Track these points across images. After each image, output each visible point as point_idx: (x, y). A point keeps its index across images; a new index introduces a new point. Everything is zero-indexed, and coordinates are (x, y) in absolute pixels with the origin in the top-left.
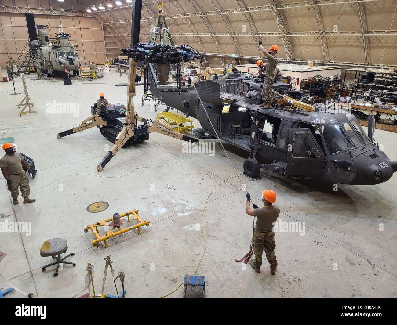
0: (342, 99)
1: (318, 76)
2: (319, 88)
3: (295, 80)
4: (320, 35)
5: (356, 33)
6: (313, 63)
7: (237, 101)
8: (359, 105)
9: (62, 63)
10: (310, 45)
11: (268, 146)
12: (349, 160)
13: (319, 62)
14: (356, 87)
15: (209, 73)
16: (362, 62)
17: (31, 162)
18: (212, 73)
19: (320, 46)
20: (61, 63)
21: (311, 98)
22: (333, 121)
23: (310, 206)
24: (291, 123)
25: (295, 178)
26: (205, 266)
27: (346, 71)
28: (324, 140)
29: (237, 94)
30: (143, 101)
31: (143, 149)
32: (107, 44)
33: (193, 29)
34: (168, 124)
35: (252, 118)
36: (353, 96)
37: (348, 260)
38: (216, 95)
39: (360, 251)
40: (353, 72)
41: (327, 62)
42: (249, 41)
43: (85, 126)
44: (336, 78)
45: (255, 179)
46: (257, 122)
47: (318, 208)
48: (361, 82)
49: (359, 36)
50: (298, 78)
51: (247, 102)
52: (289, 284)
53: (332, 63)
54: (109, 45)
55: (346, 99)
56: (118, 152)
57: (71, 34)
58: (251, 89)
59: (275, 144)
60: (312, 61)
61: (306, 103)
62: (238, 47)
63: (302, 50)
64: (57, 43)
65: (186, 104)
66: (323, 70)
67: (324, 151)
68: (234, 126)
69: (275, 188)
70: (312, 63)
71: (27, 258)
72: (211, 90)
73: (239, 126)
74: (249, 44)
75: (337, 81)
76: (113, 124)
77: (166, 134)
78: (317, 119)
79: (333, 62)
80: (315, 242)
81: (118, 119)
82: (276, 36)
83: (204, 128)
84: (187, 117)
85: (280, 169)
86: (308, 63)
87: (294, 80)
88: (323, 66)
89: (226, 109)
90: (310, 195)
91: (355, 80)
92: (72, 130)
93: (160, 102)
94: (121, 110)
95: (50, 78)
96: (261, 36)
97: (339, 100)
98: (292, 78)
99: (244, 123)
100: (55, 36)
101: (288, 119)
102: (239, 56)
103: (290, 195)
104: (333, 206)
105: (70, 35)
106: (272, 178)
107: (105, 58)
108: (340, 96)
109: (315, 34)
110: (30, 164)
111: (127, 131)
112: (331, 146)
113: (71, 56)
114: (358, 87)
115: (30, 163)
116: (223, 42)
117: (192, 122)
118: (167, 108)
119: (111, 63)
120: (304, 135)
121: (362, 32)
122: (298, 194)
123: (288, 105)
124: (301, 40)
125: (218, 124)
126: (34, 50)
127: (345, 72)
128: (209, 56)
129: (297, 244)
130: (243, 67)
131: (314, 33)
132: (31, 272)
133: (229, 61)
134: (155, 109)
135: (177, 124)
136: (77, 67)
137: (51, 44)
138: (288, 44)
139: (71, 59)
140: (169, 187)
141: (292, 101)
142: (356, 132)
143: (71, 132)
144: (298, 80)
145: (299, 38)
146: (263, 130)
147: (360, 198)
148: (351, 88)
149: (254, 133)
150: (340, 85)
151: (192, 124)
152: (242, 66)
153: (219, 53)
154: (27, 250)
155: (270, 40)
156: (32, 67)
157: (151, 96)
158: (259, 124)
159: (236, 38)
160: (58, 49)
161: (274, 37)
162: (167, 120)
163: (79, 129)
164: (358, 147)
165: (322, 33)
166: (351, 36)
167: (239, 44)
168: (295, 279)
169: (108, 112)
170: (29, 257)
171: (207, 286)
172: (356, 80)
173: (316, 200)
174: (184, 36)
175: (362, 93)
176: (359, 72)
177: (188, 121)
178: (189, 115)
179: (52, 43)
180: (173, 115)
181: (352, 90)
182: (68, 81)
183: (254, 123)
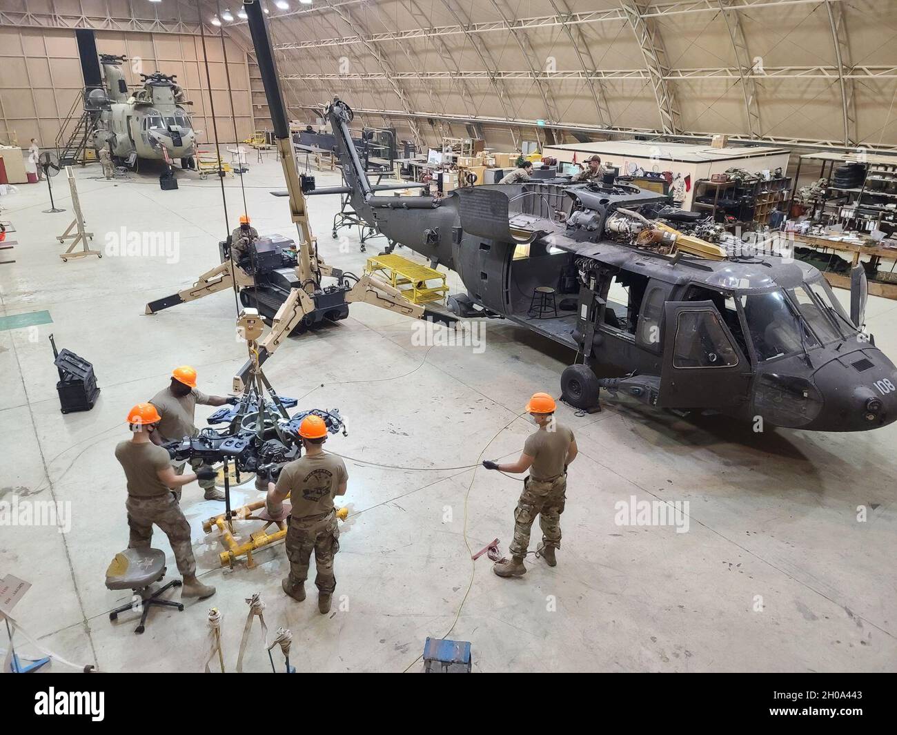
0: (790, 224)
1: (735, 170)
2: (736, 199)
3: (682, 179)
4: (740, 77)
5: (824, 71)
6: (724, 141)
7: (547, 234)
8: (830, 239)
9: (157, 142)
10: (719, 99)
11: (617, 338)
12: (805, 375)
13: (736, 138)
14: (823, 196)
15: (484, 165)
16: (837, 139)
17: (88, 369)
18: (490, 164)
19: (741, 101)
20: (154, 141)
21: (718, 227)
22: (768, 283)
23: (714, 477)
24: (671, 288)
25: (679, 413)
26: (472, 616)
27: (801, 158)
28: (747, 328)
29: (548, 217)
30: (335, 229)
31: (334, 340)
32: (255, 96)
33: (449, 62)
34: (392, 282)
35: (582, 274)
36: (816, 216)
37: (801, 608)
38: (500, 222)
39: (828, 586)
40: (816, 160)
41: (756, 138)
42: (576, 90)
43: (206, 286)
44: (778, 175)
45: (588, 412)
46: (593, 282)
47: (732, 483)
48: (834, 186)
49: (833, 79)
50: (689, 176)
51: (570, 236)
52: (664, 661)
53: (769, 139)
54: (259, 98)
55: (800, 225)
56: (280, 346)
57: (176, 77)
58: (579, 206)
59: (634, 334)
60: (721, 136)
61: (706, 239)
62: (551, 103)
63: (697, 112)
64: (145, 95)
65: (432, 237)
66: (747, 157)
67: (746, 352)
68: (540, 289)
69: (633, 434)
70: (721, 141)
71: (76, 589)
72: (489, 210)
73: (550, 290)
74: (576, 97)
75: (779, 181)
76: (267, 283)
77: (386, 307)
78: (732, 279)
79: (771, 137)
80: (724, 562)
81: (280, 271)
82: (637, 80)
83: (473, 295)
84: (434, 266)
85: (644, 393)
86: (711, 140)
87: (678, 181)
88: (746, 146)
89: (522, 251)
90: (713, 451)
91: (821, 181)
92: (178, 295)
93: (374, 231)
94: (286, 251)
95: (132, 174)
96: (604, 77)
97: (784, 227)
98: (675, 176)
99: (562, 282)
100: (142, 81)
101: (664, 276)
102: (553, 125)
103: (667, 452)
104: (766, 477)
105: (174, 79)
106: (626, 410)
107: (252, 129)
108: (785, 217)
109: (727, 75)
110: (85, 375)
111: (299, 300)
112: (763, 341)
113: (176, 126)
114: (828, 196)
115: (85, 371)
116: (516, 91)
117: (444, 279)
118: (388, 246)
119: (265, 138)
120: (700, 316)
121: (837, 69)
122: (687, 449)
123: (663, 245)
124: (697, 88)
125: (504, 285)
126: (95, 112)
127: (797, 161)
128: (485, 124)
129: (682, 568)
130: (562, 149)
131: (725, 71)
132: (86, 622)
133: (530, 134)
134: (363, 246)
135: (410, 282)
136: (189, 149)
137: (132, 99)
138: (665, 97)
139: (177, 132)
140: (393, 428)
141: (673, 234)
142: (821, 309)
143: (174, 300)
144: (688, 179)
145: (691, 83)
146: (606, 301)
147: (831, 459)
148: (813, 199)
149: (584, 309)
150: (785, 192)
151: (444, 283)
152: (560, 149)
153: (508, 117)
154: (78, 572)
155: (624, 88)
156: (91, 148)
157: (354, 217)
158: (597, 288)
159: (547, 82)
160: (149, 108)
161: (632, 80)
162: (388, 272)
163: (194, 294)
164: (827, 344)
165: (746, 72)
166: (813, 79)
167: (554, 96)
168: (678, 652)
169: (257, 257)
170: (80, 588)
171: (476, 664)
172: (824, 180)
173: (727, 464)
174: (429, 78)
175: (836, 210)
176: (831, 162)
177: (437, 276)
178: (437, 263)
179: (135, 95)
180: (403, 262)
181: (814, 202)
182: (169, 182)
183: (585, 285)
